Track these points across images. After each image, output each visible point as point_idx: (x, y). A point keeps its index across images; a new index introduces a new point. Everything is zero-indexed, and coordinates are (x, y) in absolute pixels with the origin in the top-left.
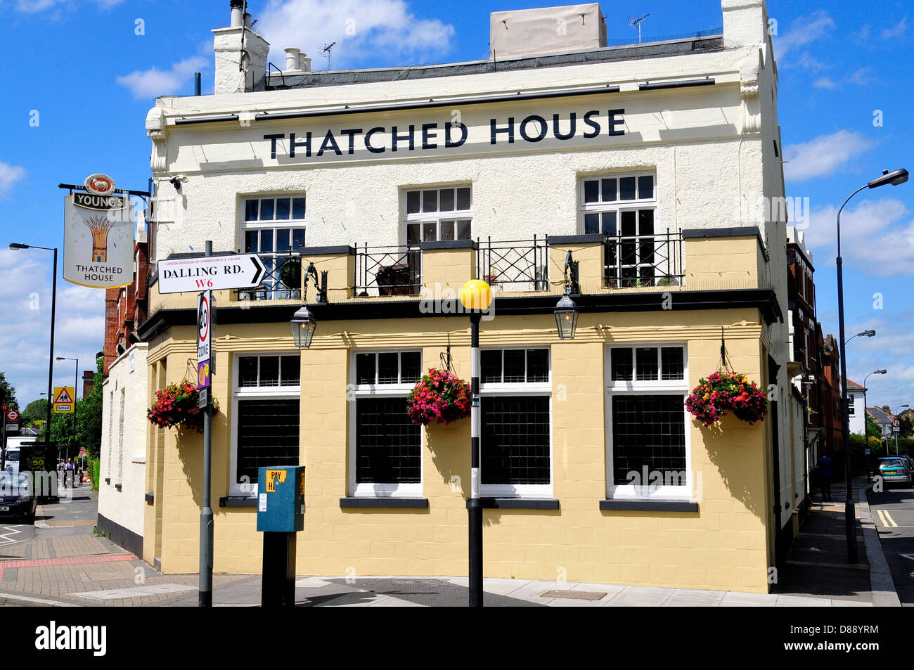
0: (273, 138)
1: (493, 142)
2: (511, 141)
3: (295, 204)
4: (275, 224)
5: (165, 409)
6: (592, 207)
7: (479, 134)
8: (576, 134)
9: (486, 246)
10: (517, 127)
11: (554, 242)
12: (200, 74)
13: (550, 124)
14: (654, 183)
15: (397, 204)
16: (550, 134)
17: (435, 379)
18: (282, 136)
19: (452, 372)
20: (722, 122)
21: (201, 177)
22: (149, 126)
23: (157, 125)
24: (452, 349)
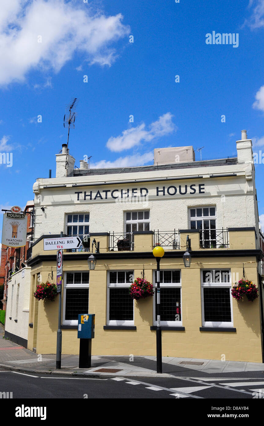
0: (78, 193)
1: (158, 195)
2: (164, 195)
3: (85, 217)
4: (78, 224)
5: (40, 292)
6: (193, 219)
7: (152, 192)
8: (187, 193)
9: (157, 233)
10: (166, 190)
11: (182, 232)
12: (51, 170)
13: (178, 189)
14: (215, 211)
15: (123, 217)
16: (178, 192)
17: (139, 281)
18: (81, 192)
19: (145, 279)
20: (239, 189)
21: (52, 207)
22: (34, 189)
23: (37, 188)
24: (145, 270)
